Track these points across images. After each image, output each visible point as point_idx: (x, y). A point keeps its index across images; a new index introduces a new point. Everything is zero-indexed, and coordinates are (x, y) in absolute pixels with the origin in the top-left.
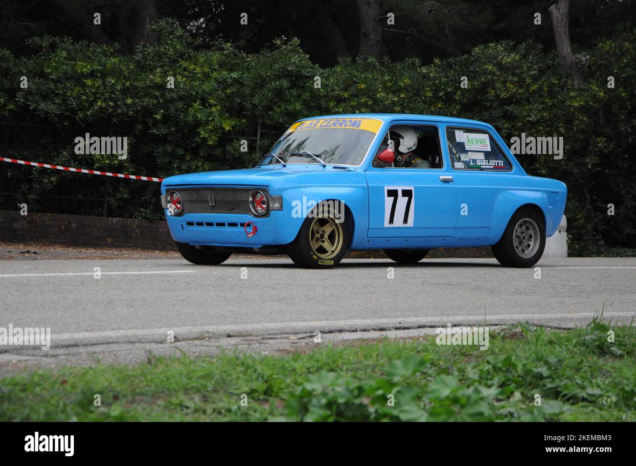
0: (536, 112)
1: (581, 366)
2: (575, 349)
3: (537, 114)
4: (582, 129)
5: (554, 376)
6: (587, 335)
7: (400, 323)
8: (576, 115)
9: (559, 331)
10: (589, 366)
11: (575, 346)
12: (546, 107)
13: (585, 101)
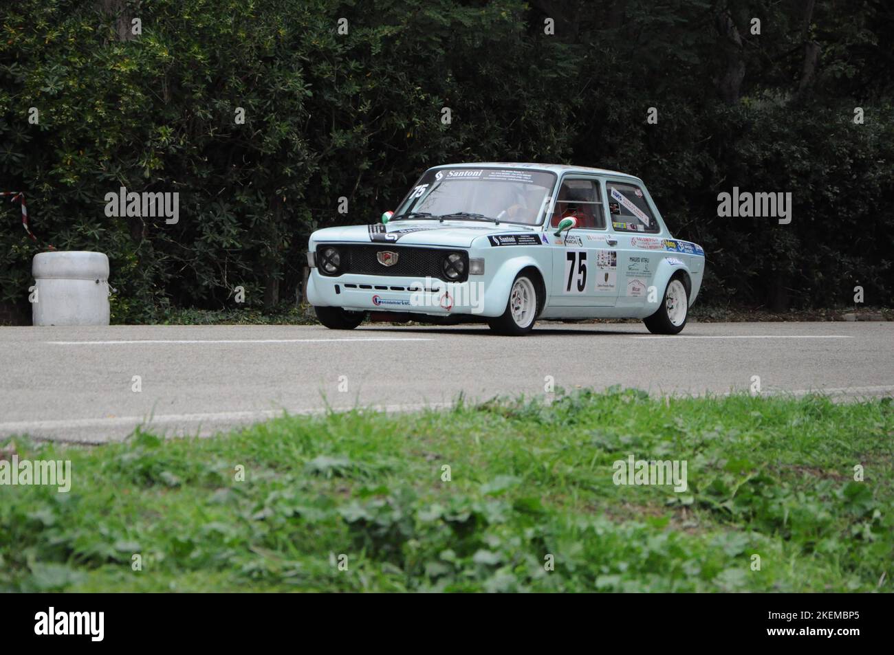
0: (56, 78)
1: (111, 504)
2: (103, 478)
3: (57, 81)
4: (135, 112)
5: (63, 524)
6: (125, 451)
8: (125, 87)
9: (77, 448)
10: (125, 505)
11: (104, 473)
12: (74, 71)
13: (138, 65)
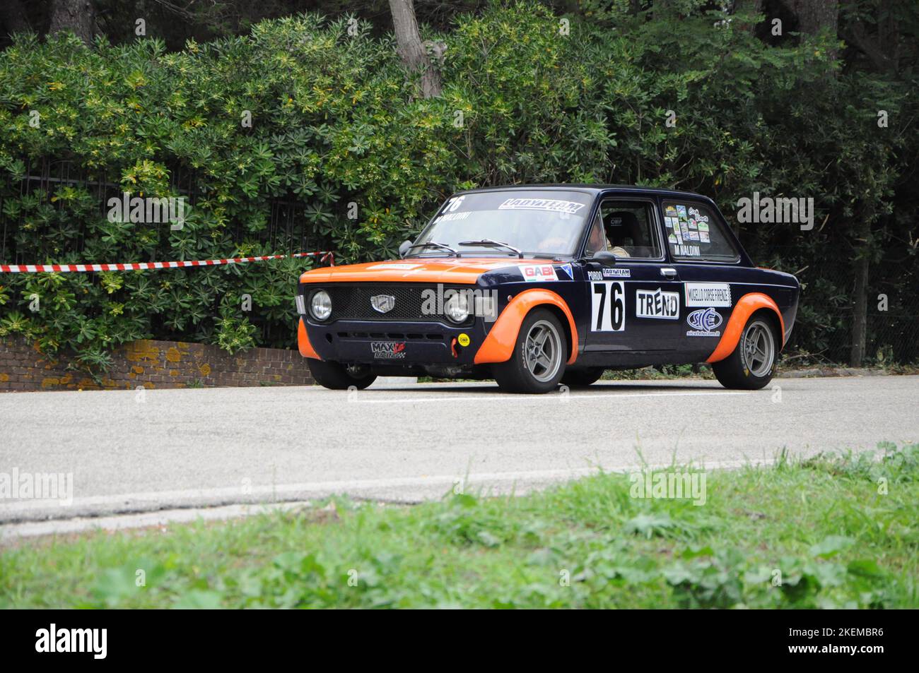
0: (363, 137)
1: (431, 565)
2: (422, 538)
3: (364, 140)
4: (439, 168)
5: (387, 585)
6: (442, 511)
7: (127, 503)
8: (429, 143)
9: (398, 507)
10: (445, 566)
11: (422, 533)
12: (380, 130)
13: (442, 121)
